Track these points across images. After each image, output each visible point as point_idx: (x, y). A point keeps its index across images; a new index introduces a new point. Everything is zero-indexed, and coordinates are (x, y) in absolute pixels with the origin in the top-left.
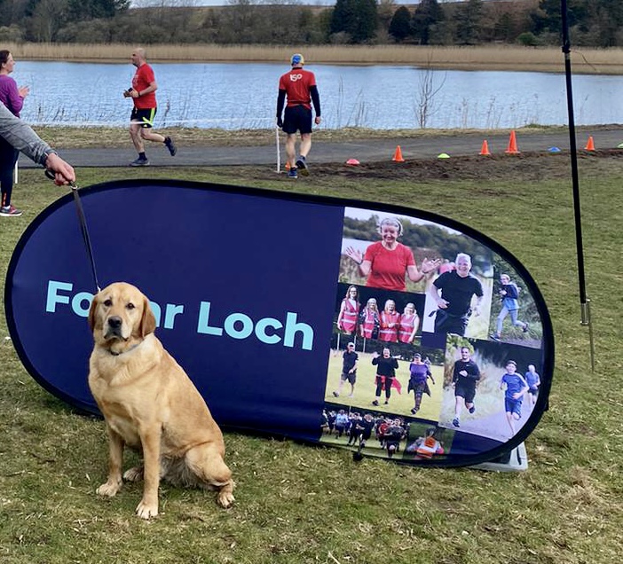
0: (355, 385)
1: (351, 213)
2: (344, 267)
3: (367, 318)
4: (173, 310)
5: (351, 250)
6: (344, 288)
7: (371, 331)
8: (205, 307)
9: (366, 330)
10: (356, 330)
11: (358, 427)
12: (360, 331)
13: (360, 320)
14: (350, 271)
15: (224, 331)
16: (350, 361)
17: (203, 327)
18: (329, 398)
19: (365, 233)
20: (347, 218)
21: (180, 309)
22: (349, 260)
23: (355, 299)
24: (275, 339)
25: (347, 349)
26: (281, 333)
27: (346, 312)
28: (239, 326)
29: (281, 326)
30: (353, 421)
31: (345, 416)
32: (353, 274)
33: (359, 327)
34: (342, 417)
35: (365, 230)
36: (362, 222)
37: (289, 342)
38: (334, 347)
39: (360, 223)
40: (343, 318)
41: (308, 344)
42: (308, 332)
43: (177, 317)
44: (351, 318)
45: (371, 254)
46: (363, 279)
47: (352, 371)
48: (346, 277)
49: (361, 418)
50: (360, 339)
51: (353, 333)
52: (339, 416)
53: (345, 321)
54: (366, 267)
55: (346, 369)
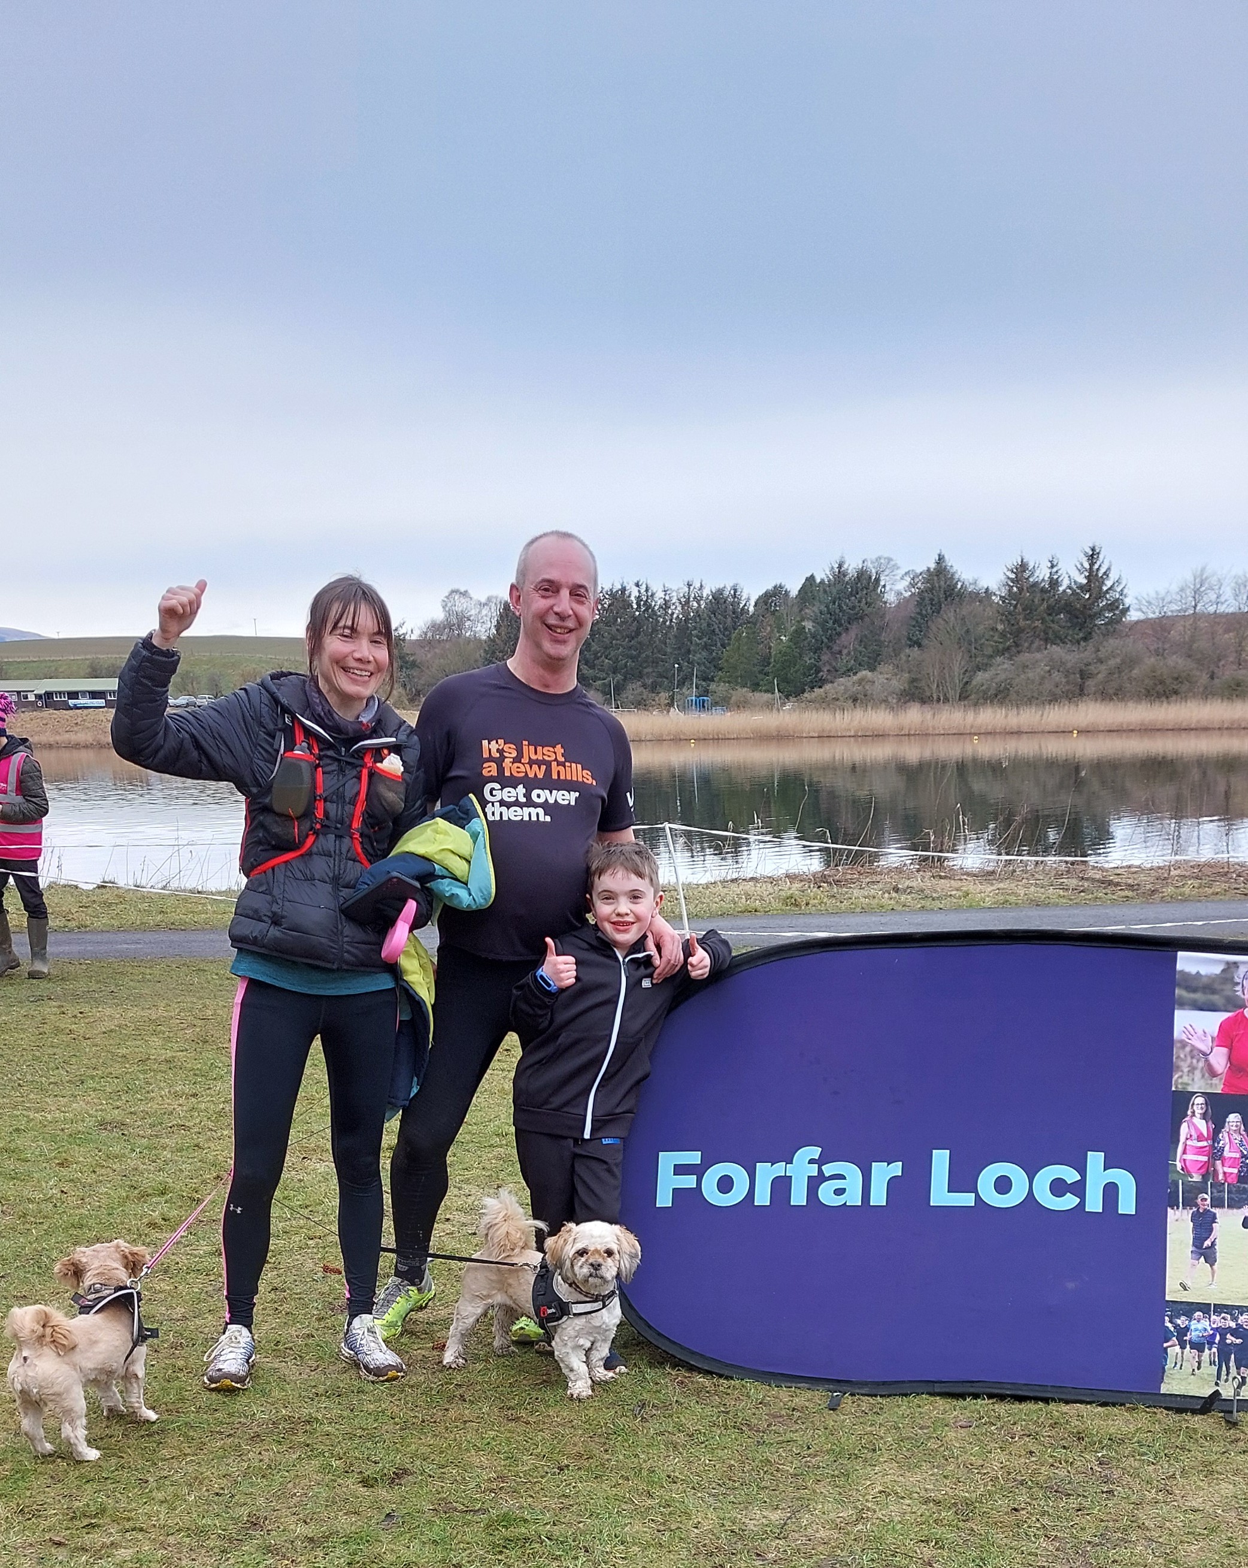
0: (1215, 1267)
1: (1187, 962)
2: (1182, 1064)
3: (1227, 1149)
4: (884, 1172)
5: (1190, 1031)
6: (1184, 1099)
7: (1235, 1171)
8: (941, 1159)
9: (1227, 1170)
10: (1208, 1171)
11: (1230, 1339)
12: (1215, 1172)
13: (1215, 1154)
14: (1192, 1069)
15: (978, 1196)
16: (1203, 1225)
17: (940, 1195)
18: (1172, 1293)
19: (1216, 998)
20: (1182, 972)
21: (896, 1169)
22: (1188, 1049)
23: (1204, 1116)
24: (1070, 1201)
25: (1196, 1205)
26: (1079, 1189)
27: (1189, 1142)
28: (1003, 1185)
29: (1079, 1178)
30: (1223, 1332)
31: (1205, 1323)
32: (1198, 1074)
33: (1214, 1165)
34: (1200, 1326)
35: (1214, 992)
36: (1206, 976)
37: (1094, 1203)
38: (1174, 1204)
39: (1205, 980)
40: (1184, 1152)
41: (1127, 1205)
42: (1126, 1182)
43: (893, 1182)
44: (1200, 1151)
45: (1226, 1036)
46: (1215, 1081)
47: (1208, 1243)
48: (1185, 1079)
49: (1233, 1325)
50: (1217, 1186)
51: (1205, 1177)
52: (1194, 1325)
53: (1189, 1157)
54: (1219, 1059)
55: (1198, 1242)
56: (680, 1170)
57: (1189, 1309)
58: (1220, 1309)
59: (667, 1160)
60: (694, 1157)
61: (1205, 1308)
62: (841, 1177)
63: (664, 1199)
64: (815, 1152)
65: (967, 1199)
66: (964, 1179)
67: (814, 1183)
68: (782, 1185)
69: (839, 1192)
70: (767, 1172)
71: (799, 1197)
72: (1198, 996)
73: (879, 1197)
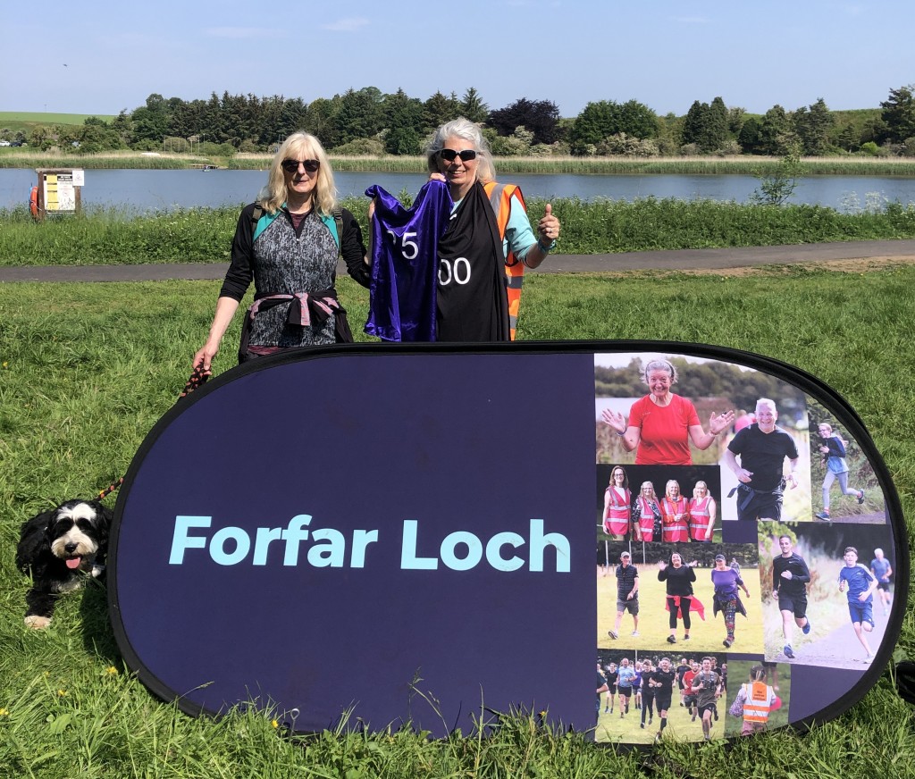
0: (639, 615)
1: (602, 360)
2: (603, 442)
3: (643, 512)
4: (364, 538)
5: (608, 414)
6: (605, 472)
7: (651, 531)
8: (410, 529)
9: (643, 530)
10: (629, 533)
11: (652, 683)
12: (634, 532)
13: (634, 517)
14: (612, 445)
15: (441, 562)
16: (627, 580)
17: (410, 560)
18: (603, 642)
19: (626, 387)
20: (599, 368)
21: (373, 536)
22: (607, 429)
23: (623, 485)
24: (516, 563)
25: (620, 562)
26: (524, 552)
27: (612, 508)
28: (461, 551)
29: (523, 542)
30: (646, 676)
31: (631, 669)
32: (616, 450)
33: (633, 526)
34: (627, 672)
35: (625, 382)
36: (618, 369)
37: (537, 564)
38: (602, 562)
39: (617, 373)
40: (609, 516)
41: (563, 564)
42: (561, 543)
43: (371, 548)
44: (620, 514)
45: (637, 417)
46: (631, 454)
47: (631, 595)
48: (607, 454)
49: (654, 669)
50: (637, 544)
51: (626, 537)
52: (622, 671)
53: (612, 520)
54: (632, 436)
55: (623, 595)
56: (193, 532)
57: (616, 656)
58: (644, 654)
59: (183, 523)
60: (205, 521)
61: (630, 654)
62: (327, 542)
63: (177, 557)
64: (306, 519)
67: (305, 546)
68: (277, 548)
69: (325, 555)
70: (265, 536)
71: (291, 559)
72: (613, 386)
73: (358, 561)
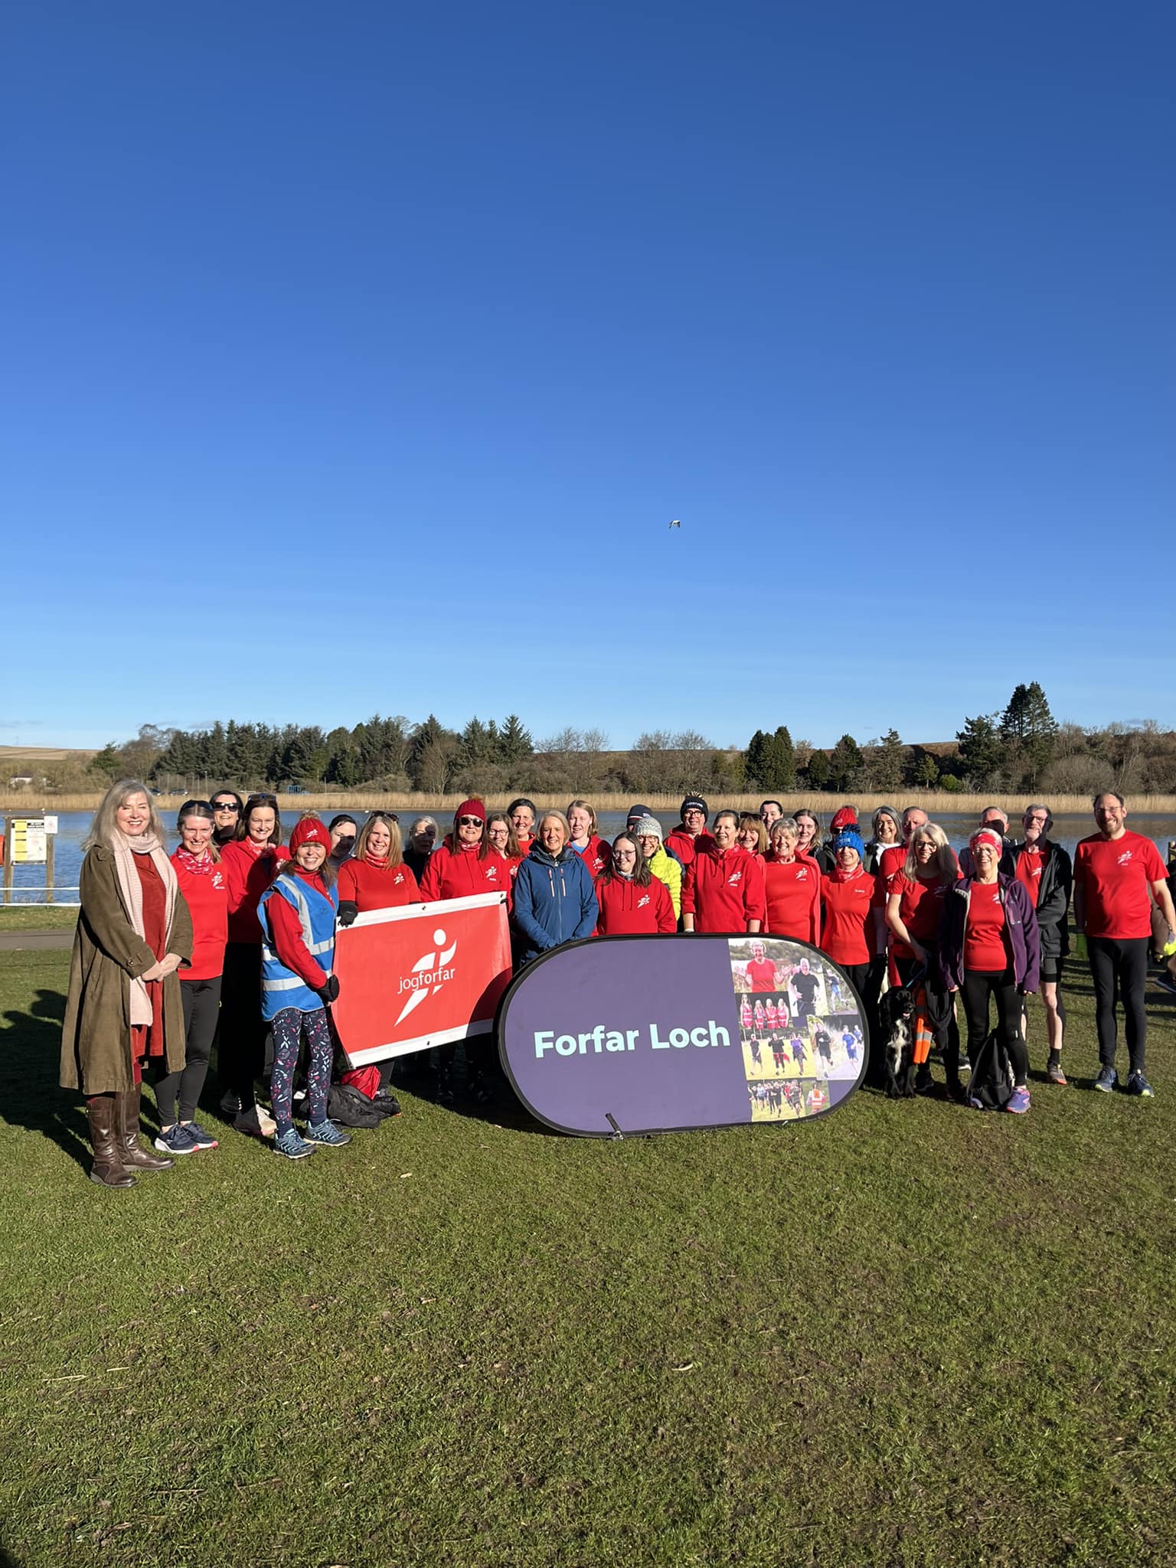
0: (762, 1064)
1: (732, 942)
2: (737, 982)
3: (758, 1014)
4: (632, 1035)
5: (737, 968)
6: (740, 995)
7: (762, 1024)
8: (653, 1028)
9: (760, 1023)
10: (753, 1024)
11: (772, 1094)
12: (755, 1024)
13: (754, 1017)
14: (740, 984)
15: (670, 1044)
16: (755, 1047)
17: (656, 1044)
18: (749, 1077)
20: (731, 946)
21: (636, 1033)
22: (738, 976)
23: (748, 1002)
24: (705, 1043)
25: (751, 1039)
26: (708, 1037)
27: (744, 1014)
28: (679, 1038)
29: (708, 1032)
30: (769, 1091)
31: (762, 1088)
33: (754, 1022)
34: (761, 1090)
37: (715, 1043)
38: (743, 1040)
39: (739, 948)
40: (744, 1018)
41: (727, 1042)
42: (724, 1031)
43: (636, 1039)
44: (748, 1017)
45: (751, 969)
47: (758, 1054)
50: (757, 1030)
51: (752, 1027)
52: (759, 1089)
53: (746, 1019)
54: (749, 979)
55: (754, 1054)
56: (545, 1040)
57: (755, 1083)
58: (767, 1081)
59: (539, 1036)
60: (550, 1034)
61: (761, 1082)
62: (615, 1038)
63: (539, 1054)
64: (602, 1028)
65: (666, 1045)
66: (663, 1037)
67: (604, 1041)
68: (590, 1044)
69: (615, 1045)
70: (583, 1039)
71: (598, 1049)
72: (738, 955)
73: (631, 1046)
